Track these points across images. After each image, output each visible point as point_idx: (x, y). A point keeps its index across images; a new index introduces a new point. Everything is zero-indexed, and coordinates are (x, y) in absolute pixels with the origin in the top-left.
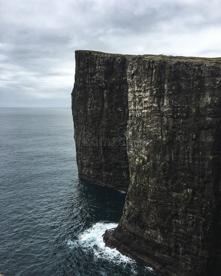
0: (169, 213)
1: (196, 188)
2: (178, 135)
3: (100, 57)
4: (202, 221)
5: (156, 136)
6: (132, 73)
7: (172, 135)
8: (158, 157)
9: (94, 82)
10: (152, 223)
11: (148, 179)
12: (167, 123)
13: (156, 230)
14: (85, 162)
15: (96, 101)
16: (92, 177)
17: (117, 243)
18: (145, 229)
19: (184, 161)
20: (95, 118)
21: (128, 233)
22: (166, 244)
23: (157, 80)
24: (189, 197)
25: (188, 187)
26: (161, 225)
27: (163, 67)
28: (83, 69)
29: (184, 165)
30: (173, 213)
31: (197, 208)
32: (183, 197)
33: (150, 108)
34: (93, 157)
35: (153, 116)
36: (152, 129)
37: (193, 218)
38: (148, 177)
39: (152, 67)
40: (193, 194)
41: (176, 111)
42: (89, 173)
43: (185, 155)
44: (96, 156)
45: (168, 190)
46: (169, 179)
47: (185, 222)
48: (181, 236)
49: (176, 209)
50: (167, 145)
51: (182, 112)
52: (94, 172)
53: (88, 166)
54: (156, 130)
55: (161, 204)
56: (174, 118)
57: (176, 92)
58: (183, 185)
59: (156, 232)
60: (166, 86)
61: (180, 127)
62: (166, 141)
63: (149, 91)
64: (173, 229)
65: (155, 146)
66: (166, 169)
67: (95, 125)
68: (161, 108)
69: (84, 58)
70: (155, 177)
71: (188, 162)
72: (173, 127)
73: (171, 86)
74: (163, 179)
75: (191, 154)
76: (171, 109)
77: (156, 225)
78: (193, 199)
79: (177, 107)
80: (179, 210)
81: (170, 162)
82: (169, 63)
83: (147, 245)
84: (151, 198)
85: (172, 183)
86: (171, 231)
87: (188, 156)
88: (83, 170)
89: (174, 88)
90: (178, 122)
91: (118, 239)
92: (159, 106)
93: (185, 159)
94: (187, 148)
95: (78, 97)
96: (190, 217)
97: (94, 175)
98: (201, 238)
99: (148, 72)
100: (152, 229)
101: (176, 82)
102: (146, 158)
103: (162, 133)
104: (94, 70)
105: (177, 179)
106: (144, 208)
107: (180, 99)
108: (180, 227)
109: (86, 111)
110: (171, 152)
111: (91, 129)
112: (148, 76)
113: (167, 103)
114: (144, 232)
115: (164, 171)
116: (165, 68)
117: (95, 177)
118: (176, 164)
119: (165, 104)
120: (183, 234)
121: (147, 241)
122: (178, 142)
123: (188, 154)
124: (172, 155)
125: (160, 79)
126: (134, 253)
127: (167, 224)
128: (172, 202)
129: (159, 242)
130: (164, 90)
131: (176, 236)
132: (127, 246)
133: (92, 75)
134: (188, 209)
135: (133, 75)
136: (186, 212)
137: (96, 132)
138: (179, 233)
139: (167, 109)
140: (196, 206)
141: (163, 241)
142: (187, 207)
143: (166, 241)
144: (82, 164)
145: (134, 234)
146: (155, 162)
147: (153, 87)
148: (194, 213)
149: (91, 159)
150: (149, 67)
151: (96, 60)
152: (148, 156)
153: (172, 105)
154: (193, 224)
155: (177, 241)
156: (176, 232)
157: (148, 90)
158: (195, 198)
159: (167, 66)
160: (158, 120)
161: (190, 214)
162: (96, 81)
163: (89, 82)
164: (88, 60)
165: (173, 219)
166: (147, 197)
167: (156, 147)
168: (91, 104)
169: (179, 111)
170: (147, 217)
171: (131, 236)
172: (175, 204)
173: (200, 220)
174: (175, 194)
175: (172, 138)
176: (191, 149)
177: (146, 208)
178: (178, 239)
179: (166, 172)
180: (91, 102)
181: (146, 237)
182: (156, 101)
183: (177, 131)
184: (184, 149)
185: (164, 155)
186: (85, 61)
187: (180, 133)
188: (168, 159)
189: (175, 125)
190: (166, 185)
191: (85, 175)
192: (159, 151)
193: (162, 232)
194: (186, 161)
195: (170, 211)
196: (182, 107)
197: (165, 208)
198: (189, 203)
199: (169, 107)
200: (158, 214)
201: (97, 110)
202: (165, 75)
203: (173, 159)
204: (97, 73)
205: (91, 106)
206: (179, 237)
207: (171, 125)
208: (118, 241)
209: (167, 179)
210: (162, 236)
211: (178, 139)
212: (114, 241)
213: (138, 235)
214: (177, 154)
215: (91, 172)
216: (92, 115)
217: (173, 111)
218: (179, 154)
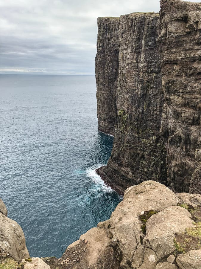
0: (138, 155)
1: (160, 136)
2: (151, 89)
3: (116, 22)
4: (160, 163)
5: (134, 90)
6: (122, 32)
7: (146, 89)
8: (134, 109)
9: (110, 46)
10: (126, 162)
11: (126, 128)
12: (142, 78)
13: (128, 168)
14: (103, 116)
15: (112, 64)
16: (107, 128)
17: (104, 176)
18: (122, 167)
19: (153, 113)
20: (110, 79)
21: (112, 169)
22: (135, 179)
23: (137, 37)
24: (153, 143)
25: (154, 135)
26: (131, 164)
27: (143, 24)
28: (103, 35)
29: (153, 116)
30: (141, 155)
31: (159, 152)
32: (149, 143)
33: (131, 64)
34: (108, 112)
35: (132, 72)
36: (131, 84)
37: (154, 160)
38: (126, 126)
39: (134, 24)
40: (157, 140)
41: (150, 66)
42: (105, 125)
43: (154, 107)
44: (110, 111)
45: (139, 137)
46: (141, 128)
47: (148, 163)
48: (145, 174)
49: (144, 152)
50: (141, 98)
51: (155, 67)
52: (108, 125)
53: (104, 120)
54: (134, 84)
55: (133, 148)
56: (148, 73)
57: (152, 48)
58: (150, 133)
59: (128, 169)
60: (143, 42)
61: (152, 81)
62: (140, 94)
63: (130, 48)
64: (140, 168)
65: (132, 99)
66: (139, 119)
67: (110, 86)
68: (139, 63)
69: (104, 24)
70: (130, 125)
71: (156, 113)
72: (148, 82)
73: (148, 42)
74: (136, 127)
75: (159, 106)
76: (146, 64)
77: (128, 164)
78: (156, 144)
79: (151, 62)
80: (145, 153)
81: (143, 113)
82: (148, 18)
83: (122, 179)
84: (127, 143)
85: (143, 131)
86: (138, 170)
87: (156, 107)
88: (101, 123)
89: (150, 44)
90: (151, 77)
91: (105, 173)
92: (137, 62)
93: (154, 111)
94: (156, 101)
95: (99, 60)
96: (152, 159)
97: (108, 127)
98: (159, 177)
99: (131, 29)
100: (126, 166)
101: (153, 38)
102: (126, 110)
103: (138, 88)
104: (111, 35)
105: (147, 128)
106: (122, 150)
107: (155, 55)
108: (144, 167)
109: (104, 73)
110: (144, 104)
111: (107, 89)
112: (131, 33)
113: (143, 58)
114: (121, 169)
115: (137, 121)
116: (144, 25)
117: (109, 128)
118: (147, 115)
119: (142, 60)
120: (146, 172)
121: (122, 176)
122: (150, 95)
123: (157, 106)
124: (145, 107)
125: (139, 35)
126: (114, 184)
127: (136, 164)
128: (141, 147)
129: (130, 177)
130: (142, 46)
131: (141, 173)
132: (110, 178)
133: (109, 40)
134: (152, 153)
135: (123, 33)
136: (150, 155)
137: (110, 91)
138: (143, 171)
139: (143, 65)
140: (158, 151)
141: (133, 177)
142: (151, 151)
143: (135, 177)
144: (100, 118)
145: (115, 170)
146: (131, 113)
147: (134, 43)
148: (155, 156)
149: (107, 114)
150: (132, 24)
151: (113, 26)
152: (128, 108)
153: (147, 60)
154: (154, 165)
155: (141, 178)
156: (141, 171)
157: (130, 46)
158: (158, 144)
159: (146, 22)
160: (136, 75)
161: (153, 157)
162: (112, 45)
163: (107, 47)
164: (107, 25)
165: (141, 160)
166: (124, 142)
167: (133, 101)
168: (108, 67)
169: (153, 66)
170: (123, 158)
171: (113, 171)
172: (143, 148)
173: (160, 162)
174: (143, 140)
175: (146, 92)
176: (159, 102)
177: (123, 150)
178: (142, 176)
179: (139, 122)
180: (108, 64)
181: (122, 173)
182: (135, 57)
183: (149, 85)
184: (154, 102)
185: (138, 107)
186: (104, 27)
187: (152, 87)
188: (141, 111)
189: (149, 80)
190: (138, 133)
191: (102, 127)
192: (135, 104)
193: (132, 170)
194: (155, 112)
195: (139, 154)
196: (156, 62)
197: (135, 151)
198: (153, 148)
199: (145, 62)
200: (130, 155)
201: (112, 72)
202: (143, 31)
203: (145, 110)
204: (113, 37)
205: (108, 68)
206: (143, 174)
207: (146, 79)
208: (105, 175)
209: (139, 128)
210: (132, 172)
211: (150, 92)
212: (103, 174)
213: (117, 171)
214: (149, 106)
215: (106, 125)
216: (108, 77)
217: (148, 66)
218: (150, 107)
